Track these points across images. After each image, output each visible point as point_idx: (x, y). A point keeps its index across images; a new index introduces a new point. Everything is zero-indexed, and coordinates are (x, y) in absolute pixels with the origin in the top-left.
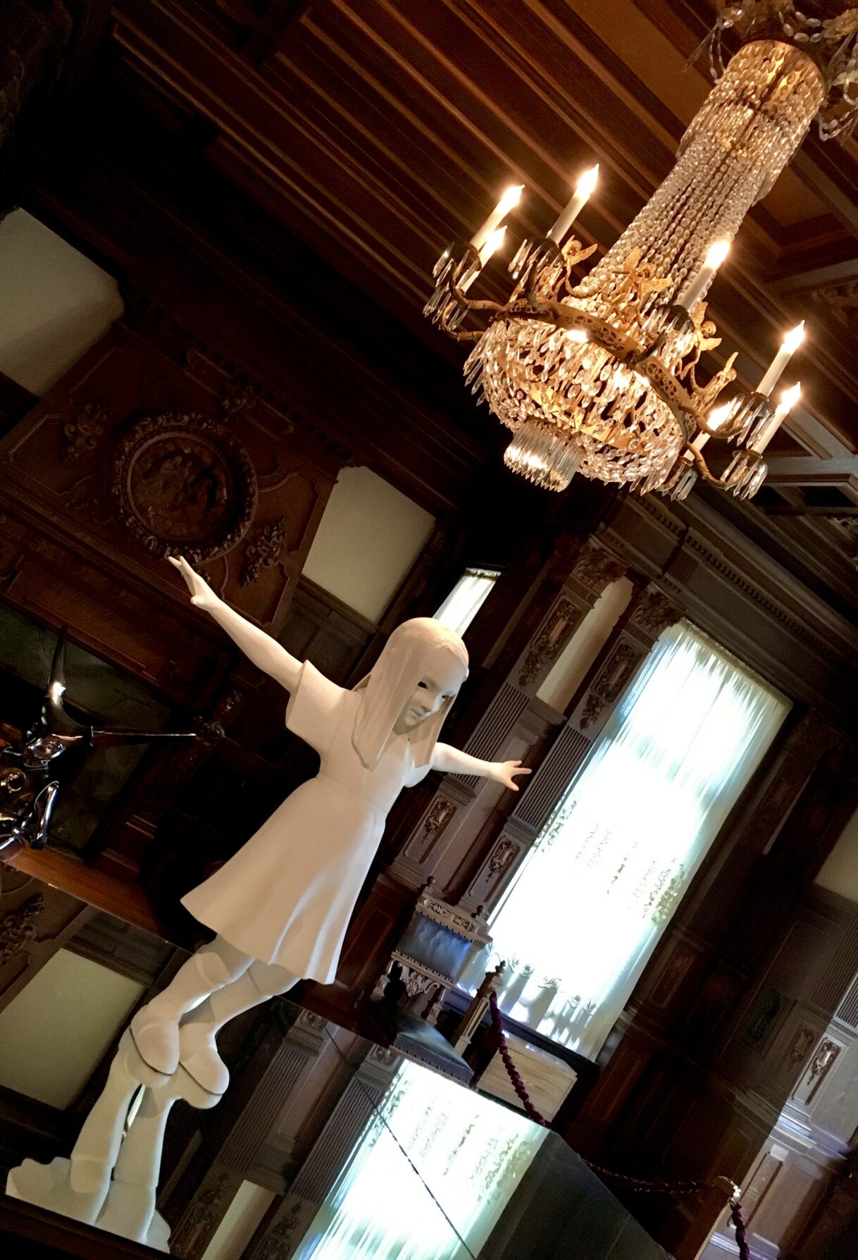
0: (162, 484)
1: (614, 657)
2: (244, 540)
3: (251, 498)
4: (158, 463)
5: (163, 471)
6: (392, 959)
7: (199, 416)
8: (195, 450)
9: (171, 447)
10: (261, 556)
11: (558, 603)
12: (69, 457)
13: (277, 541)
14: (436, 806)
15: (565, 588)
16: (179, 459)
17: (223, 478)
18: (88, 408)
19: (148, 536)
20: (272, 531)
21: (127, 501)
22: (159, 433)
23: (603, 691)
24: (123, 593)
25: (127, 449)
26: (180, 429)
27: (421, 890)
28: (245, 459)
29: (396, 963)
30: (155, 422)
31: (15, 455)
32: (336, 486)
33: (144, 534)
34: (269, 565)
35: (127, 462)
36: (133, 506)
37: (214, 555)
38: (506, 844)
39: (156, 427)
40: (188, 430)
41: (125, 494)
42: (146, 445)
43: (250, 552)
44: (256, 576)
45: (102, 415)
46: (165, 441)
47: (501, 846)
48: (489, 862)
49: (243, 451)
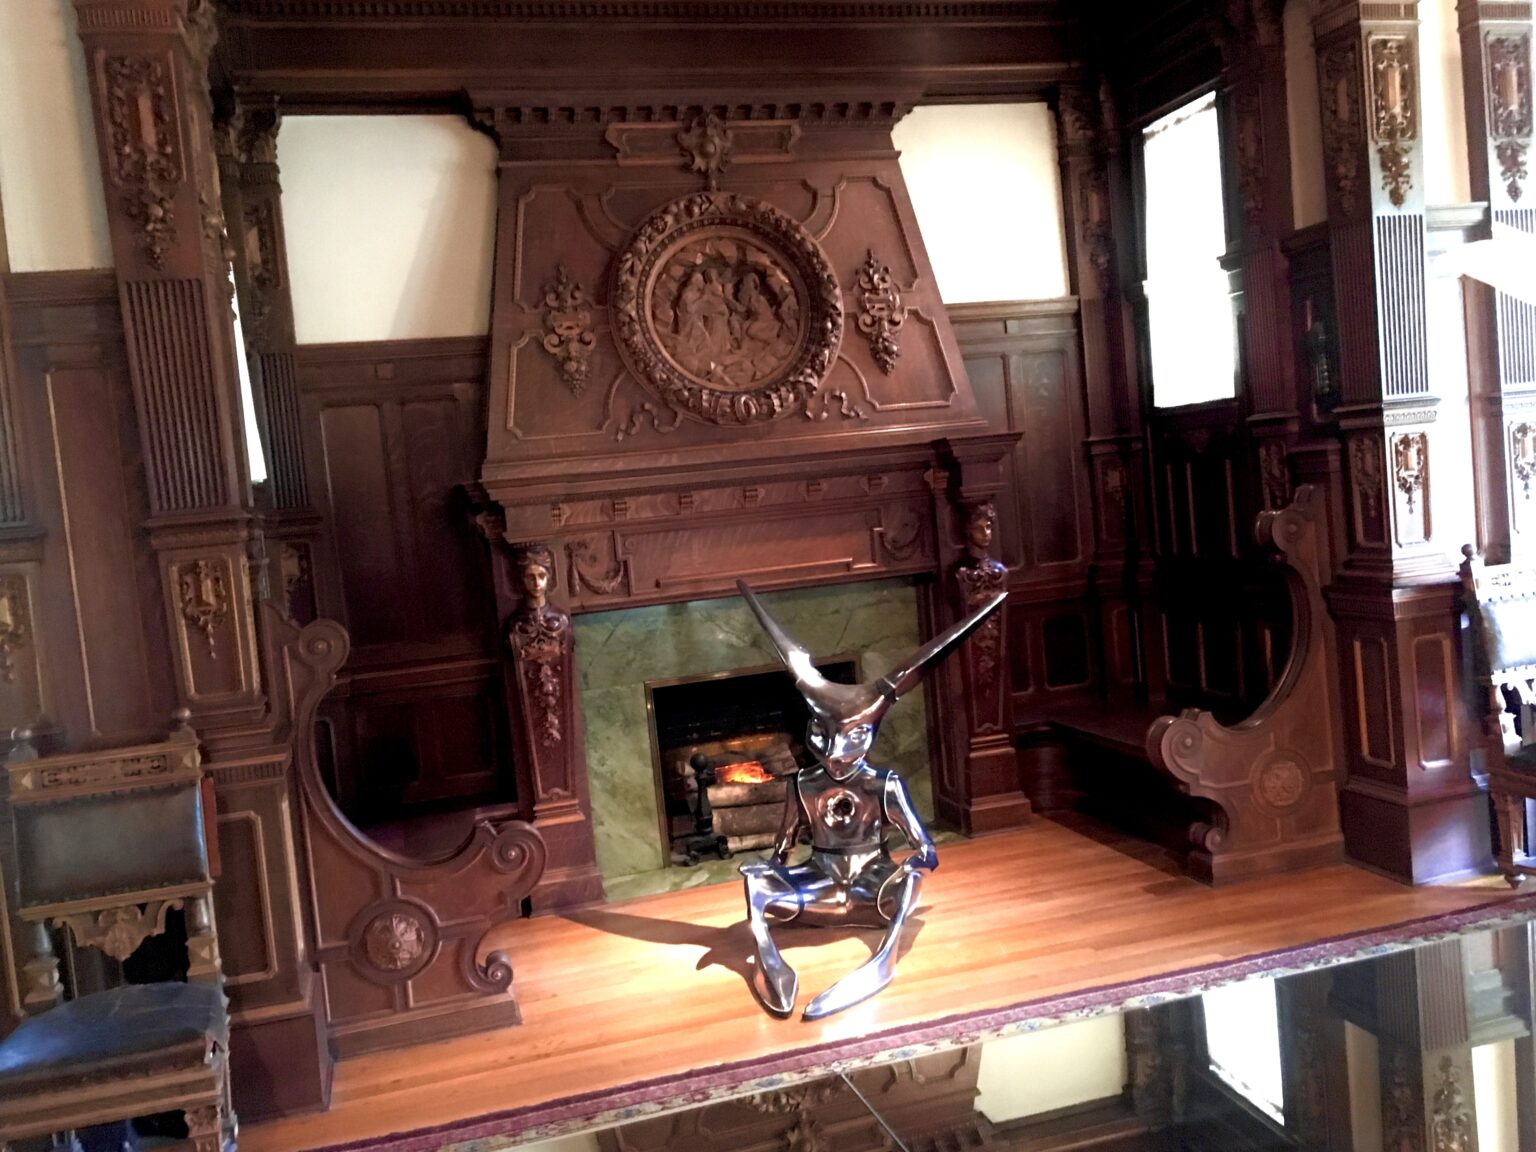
0: (700, 324)
1: (1493, 69)
2: (848, 315)
3: (818, 256)
4: (677, 302)
5: (693, 308)
6: (1495, 687)
7: (682, 205)
8: (708, 251)
9: (678, 271)
10: (881, 319)
11: (1370, 52)
12: (577, 377)
13: (886, 285)
14: (1397, 451)
15: (1365, 23)
16: (698, 277)
17: (765, 260)
18: (551, 300)
19: (739, 400)
20: (871, 279)
21: (682, 377)
22: (651, 263)
23: (1510, 127)
24: (762, 492)
25: (633, 314)
26: (672, 238)
27: (1465, 570)
28: (773, 213)
29: (1504, 687)
30: (637, 254)
31: (516, 424)
32: (901, 160)
33: (732, 401)
34: (898, 323)
35: (645, 331)
36: (694, 378)
37: (829, 362)
38: (1519, 430)
39: (644, 259)
40: (681, 233)
41: (673, 370)
42: (649, 290)
43: (867, 326)
44: (895, 348)
45: (573, 297)
46: (666, 268)
47: (1515, 439)
48: (1514, 470)
49: (763, 206)
